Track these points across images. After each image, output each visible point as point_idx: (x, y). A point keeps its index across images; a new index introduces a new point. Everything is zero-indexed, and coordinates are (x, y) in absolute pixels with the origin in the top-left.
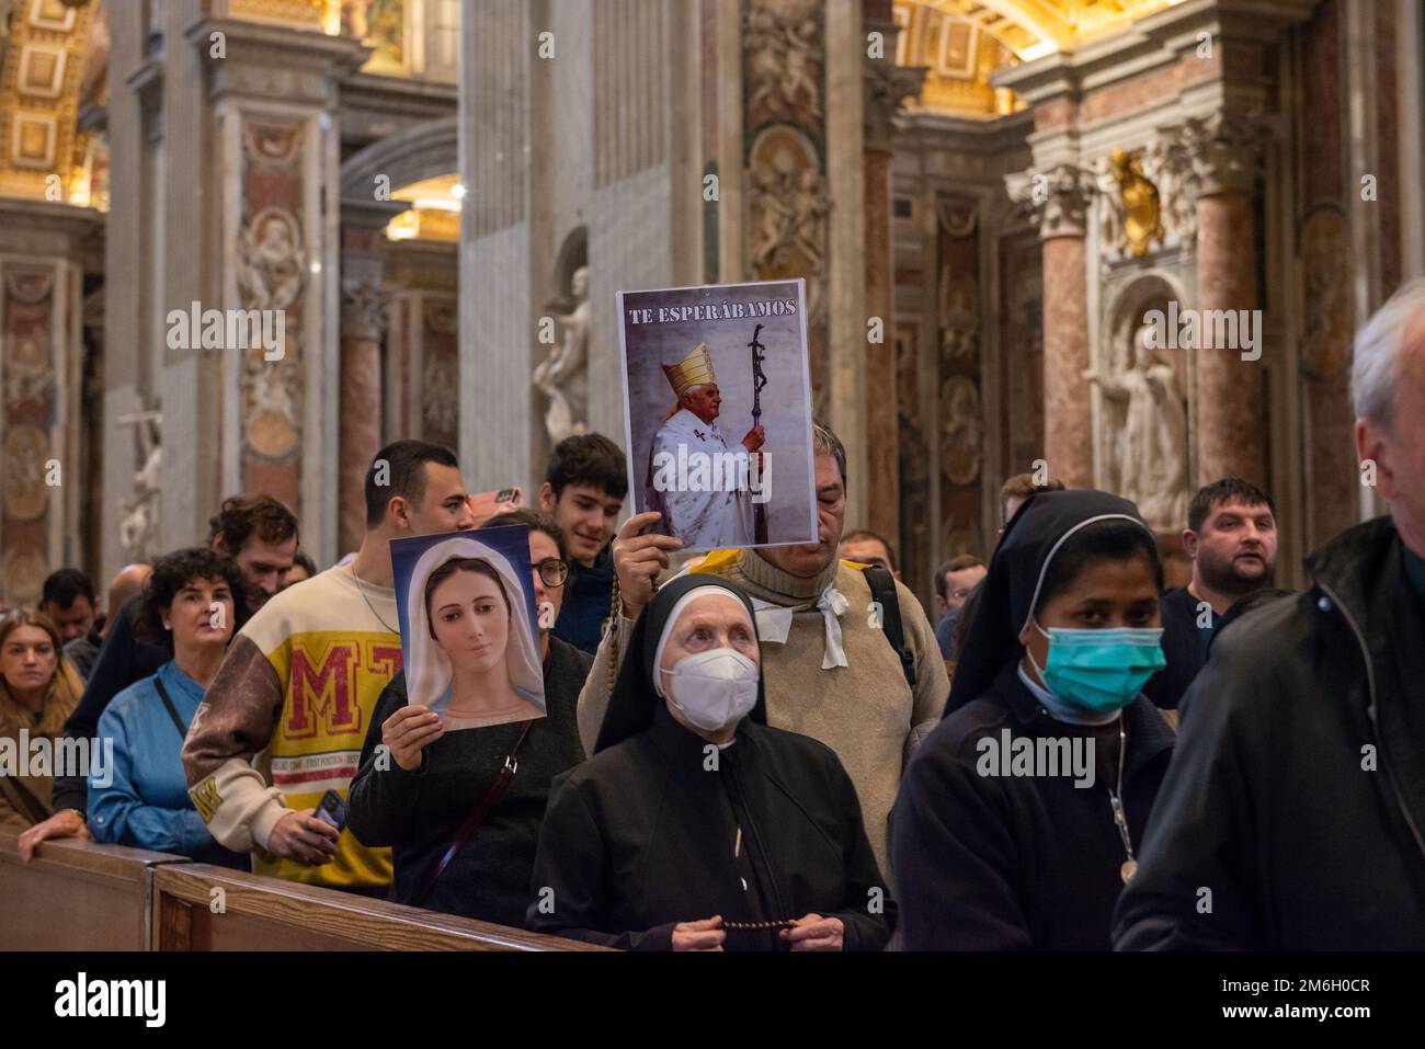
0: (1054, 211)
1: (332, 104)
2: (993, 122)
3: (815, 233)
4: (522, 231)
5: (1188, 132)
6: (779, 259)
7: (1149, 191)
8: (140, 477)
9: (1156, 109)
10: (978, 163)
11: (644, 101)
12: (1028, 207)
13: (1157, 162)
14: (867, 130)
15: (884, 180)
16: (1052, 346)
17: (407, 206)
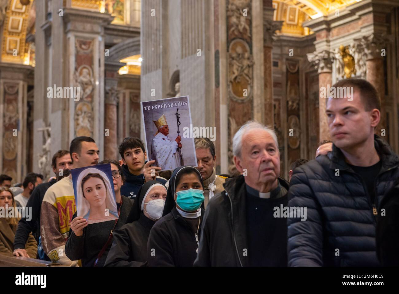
0: (322, 65)
1: (102, 33)
2: (303, 38)
3: (249, 72)
4: (160, 71)
5: (363, 40)
6: (238, 80)
7: (351, 58)
8: (44, 147)
9: (353, 34)
10: (299, 50)
11: (197, 32)
12: (314, 64)
13: (354, 50)
14: (265, 40)
15: (270, 55)
16: (322, 106)
17: (125, 64)
